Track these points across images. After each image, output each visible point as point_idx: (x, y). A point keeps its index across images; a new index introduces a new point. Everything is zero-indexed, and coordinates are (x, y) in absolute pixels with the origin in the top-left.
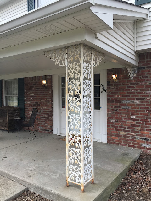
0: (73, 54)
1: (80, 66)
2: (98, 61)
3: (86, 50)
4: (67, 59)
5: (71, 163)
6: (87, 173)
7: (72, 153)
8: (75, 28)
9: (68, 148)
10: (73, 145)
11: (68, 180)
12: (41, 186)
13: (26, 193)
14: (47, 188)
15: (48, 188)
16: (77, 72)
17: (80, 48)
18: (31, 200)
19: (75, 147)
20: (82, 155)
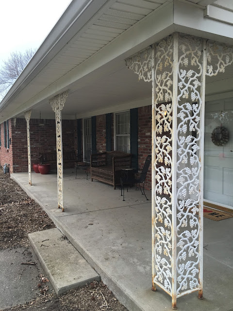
0: (162, 57)
1: (171, 77)
2: (221, 63)
3: (186, 45)
4: (154, 67)
5: (159, 253)
6: (186, 277)
7: (160, 235)
8: (157, 5)
9: (154, 227)
10: (162, 222)
11: (155, 281)
12: (114, 279)
13: (95, 283)
14: (120, 284)
15: (122, 285)
16: (168, 90)
17: (173, 43)
18: (98, 296)
19: (163, 225)
20: (173, 243)
